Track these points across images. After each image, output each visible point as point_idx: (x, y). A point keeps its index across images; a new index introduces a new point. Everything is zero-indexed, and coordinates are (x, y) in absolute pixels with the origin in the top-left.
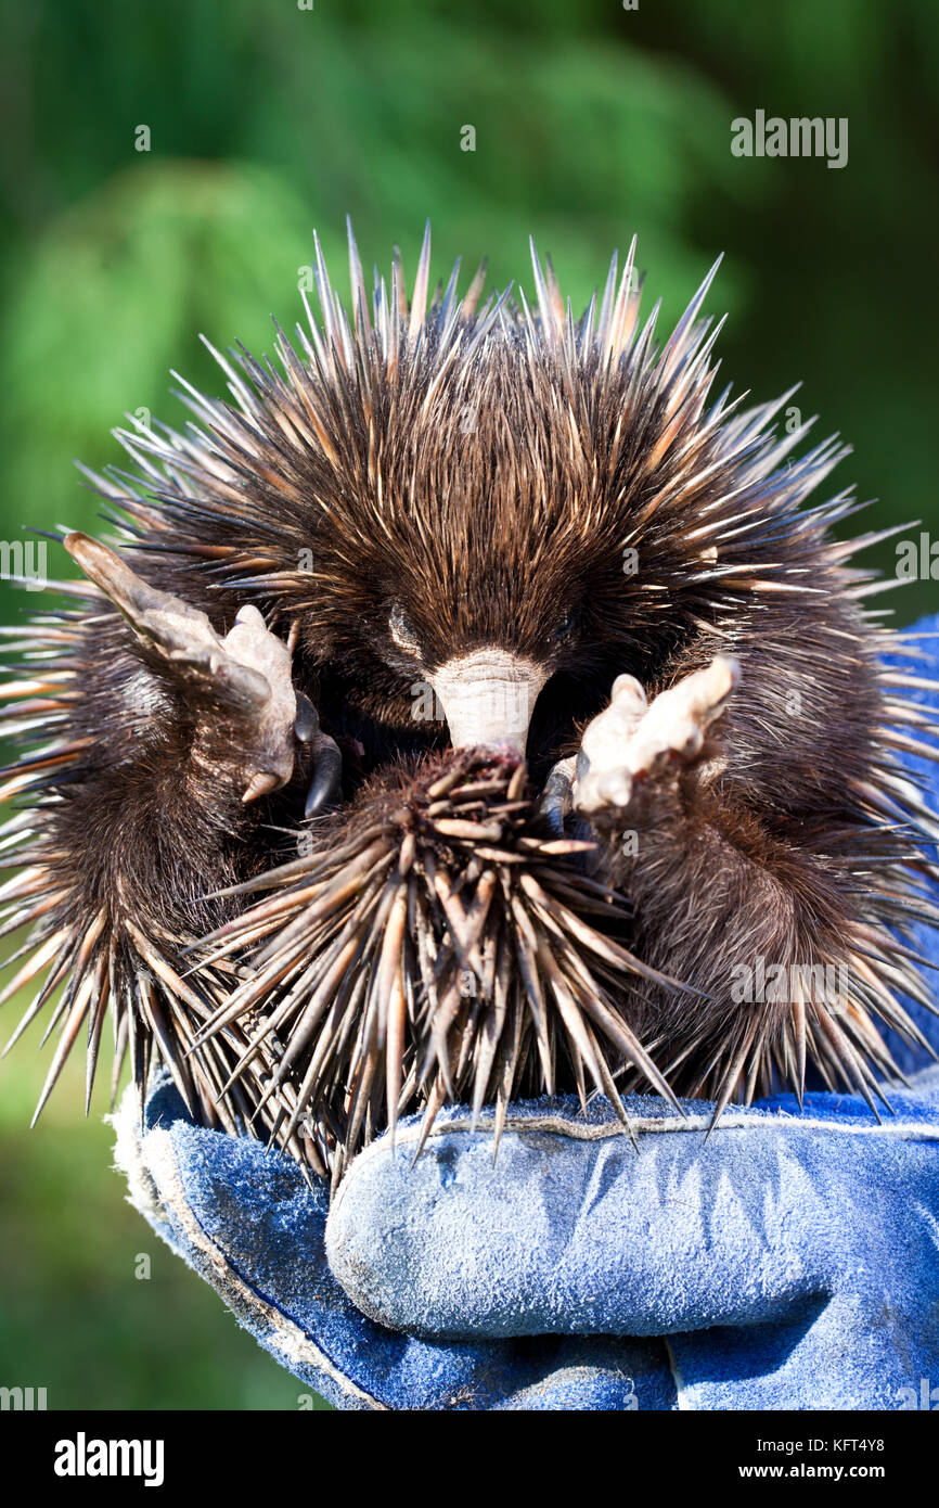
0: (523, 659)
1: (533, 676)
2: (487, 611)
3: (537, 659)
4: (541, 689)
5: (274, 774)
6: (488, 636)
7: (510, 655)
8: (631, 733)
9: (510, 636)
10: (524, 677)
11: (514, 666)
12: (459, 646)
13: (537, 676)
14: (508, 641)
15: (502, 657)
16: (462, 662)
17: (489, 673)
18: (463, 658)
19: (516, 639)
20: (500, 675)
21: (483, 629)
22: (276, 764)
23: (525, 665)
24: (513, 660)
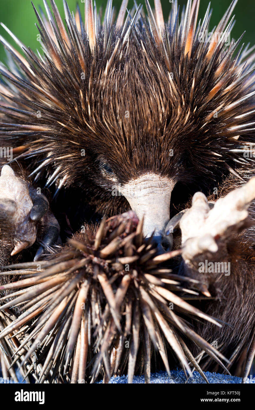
0: (164, 177)
1: (169, 185)
2: (146, 157)
3: (170, 176)
4: (172, 190)
5: (26, 241)
6: (147, 168)
7: (158, 176)
8: (205, 218)
9: (158, 167)
10: (165, 185)
11: (160, 180)
12: (134, 173)
13: (170, 184)
14: (157, 169)
15: (155, 177)
16: (136, 180)
17: (149, 185)
18: (136, 179)
19: (160, 168)
20: (154, 185)
21: (145, 165)
22: (25, 236)
23: (165, 180)
24: (160, 178)
